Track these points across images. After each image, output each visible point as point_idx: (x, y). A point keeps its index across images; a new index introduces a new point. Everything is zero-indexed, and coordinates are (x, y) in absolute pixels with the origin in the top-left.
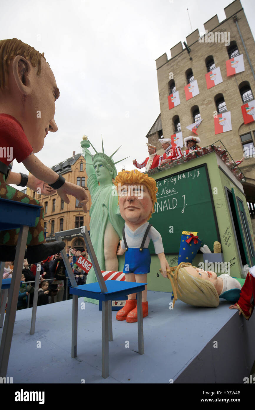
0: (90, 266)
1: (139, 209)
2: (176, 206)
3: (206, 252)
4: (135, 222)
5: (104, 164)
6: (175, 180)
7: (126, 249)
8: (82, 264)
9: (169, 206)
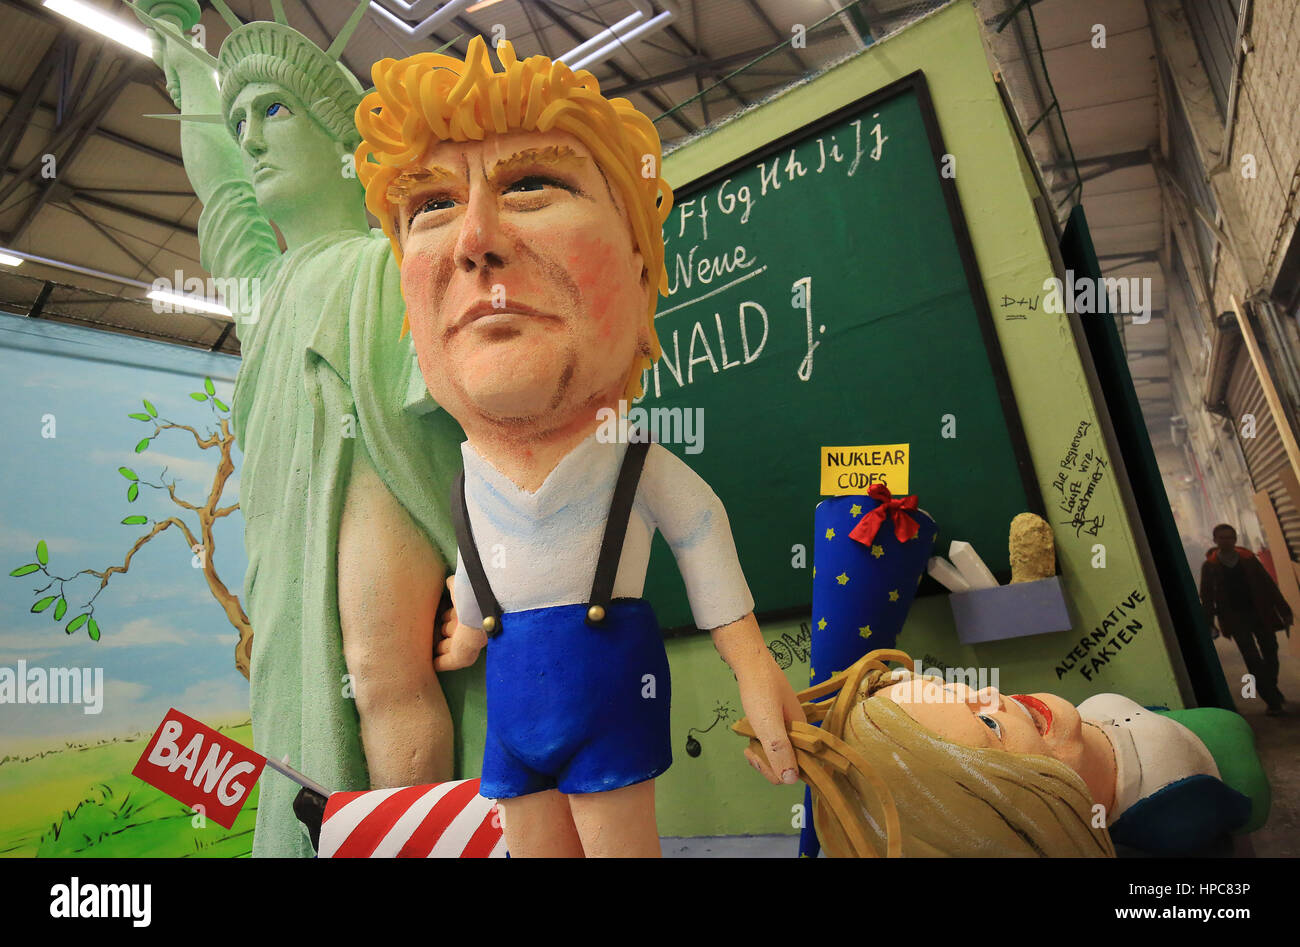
0: (242, 778)
1: (555, 319)
2: (760, 350)
3: (966, 585)
4: (532, 421)
5: (290, 99)
6: (745, 195)
7: (488, 621)
8: (183, 769)
9: (723, 350)
